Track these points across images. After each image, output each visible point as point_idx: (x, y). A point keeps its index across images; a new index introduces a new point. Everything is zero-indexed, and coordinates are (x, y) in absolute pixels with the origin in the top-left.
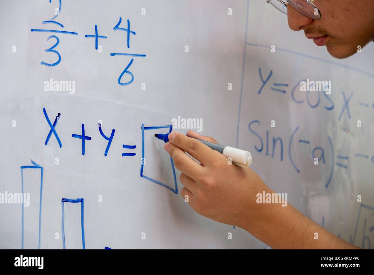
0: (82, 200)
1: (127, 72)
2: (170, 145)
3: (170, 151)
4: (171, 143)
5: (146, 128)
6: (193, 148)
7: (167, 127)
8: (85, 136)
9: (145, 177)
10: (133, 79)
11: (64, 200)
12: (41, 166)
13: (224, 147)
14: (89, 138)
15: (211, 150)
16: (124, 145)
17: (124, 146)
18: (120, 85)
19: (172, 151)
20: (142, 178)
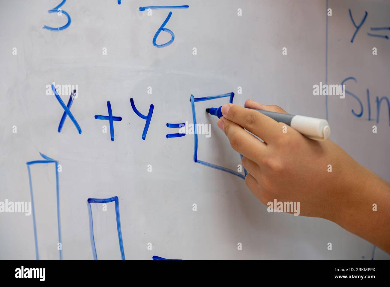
0: (115, 198)
1: (163, 29)
2: (225, 121)
3: (225, 128)
4: (225, 118)
5: (197, 100)
6: (252, 122)
7: (226, 96)
8: (113, 116)
9: (201, 162)
10: (173, 39)
11: (90, 200)
12: (55, 159)
13: (292, 116)
14: (120, 119)
15: (275, 122)
16: (168, 123)
17: (168, 125)
18: (155, 47)
19: (227, 128)
20: (196, 163)
